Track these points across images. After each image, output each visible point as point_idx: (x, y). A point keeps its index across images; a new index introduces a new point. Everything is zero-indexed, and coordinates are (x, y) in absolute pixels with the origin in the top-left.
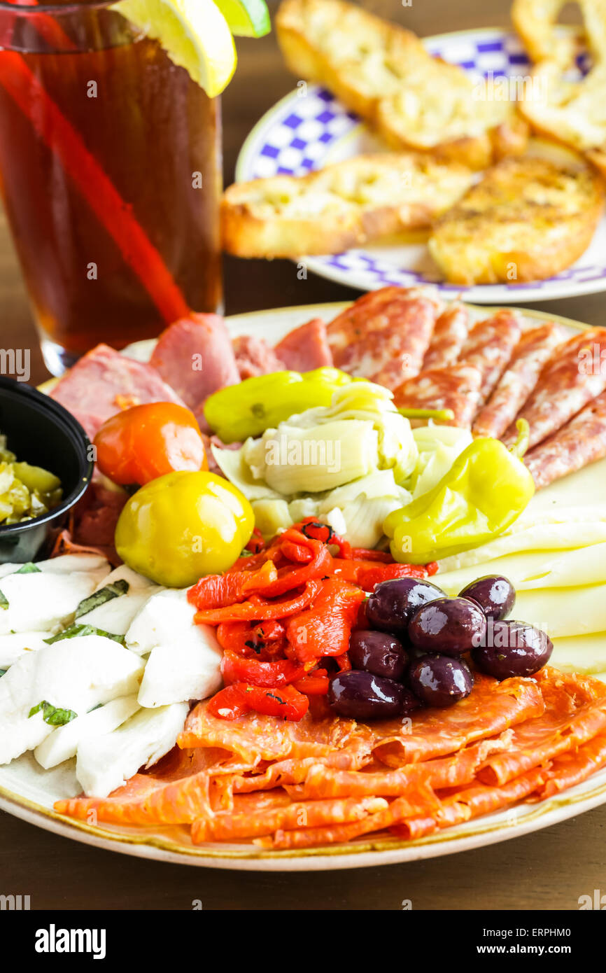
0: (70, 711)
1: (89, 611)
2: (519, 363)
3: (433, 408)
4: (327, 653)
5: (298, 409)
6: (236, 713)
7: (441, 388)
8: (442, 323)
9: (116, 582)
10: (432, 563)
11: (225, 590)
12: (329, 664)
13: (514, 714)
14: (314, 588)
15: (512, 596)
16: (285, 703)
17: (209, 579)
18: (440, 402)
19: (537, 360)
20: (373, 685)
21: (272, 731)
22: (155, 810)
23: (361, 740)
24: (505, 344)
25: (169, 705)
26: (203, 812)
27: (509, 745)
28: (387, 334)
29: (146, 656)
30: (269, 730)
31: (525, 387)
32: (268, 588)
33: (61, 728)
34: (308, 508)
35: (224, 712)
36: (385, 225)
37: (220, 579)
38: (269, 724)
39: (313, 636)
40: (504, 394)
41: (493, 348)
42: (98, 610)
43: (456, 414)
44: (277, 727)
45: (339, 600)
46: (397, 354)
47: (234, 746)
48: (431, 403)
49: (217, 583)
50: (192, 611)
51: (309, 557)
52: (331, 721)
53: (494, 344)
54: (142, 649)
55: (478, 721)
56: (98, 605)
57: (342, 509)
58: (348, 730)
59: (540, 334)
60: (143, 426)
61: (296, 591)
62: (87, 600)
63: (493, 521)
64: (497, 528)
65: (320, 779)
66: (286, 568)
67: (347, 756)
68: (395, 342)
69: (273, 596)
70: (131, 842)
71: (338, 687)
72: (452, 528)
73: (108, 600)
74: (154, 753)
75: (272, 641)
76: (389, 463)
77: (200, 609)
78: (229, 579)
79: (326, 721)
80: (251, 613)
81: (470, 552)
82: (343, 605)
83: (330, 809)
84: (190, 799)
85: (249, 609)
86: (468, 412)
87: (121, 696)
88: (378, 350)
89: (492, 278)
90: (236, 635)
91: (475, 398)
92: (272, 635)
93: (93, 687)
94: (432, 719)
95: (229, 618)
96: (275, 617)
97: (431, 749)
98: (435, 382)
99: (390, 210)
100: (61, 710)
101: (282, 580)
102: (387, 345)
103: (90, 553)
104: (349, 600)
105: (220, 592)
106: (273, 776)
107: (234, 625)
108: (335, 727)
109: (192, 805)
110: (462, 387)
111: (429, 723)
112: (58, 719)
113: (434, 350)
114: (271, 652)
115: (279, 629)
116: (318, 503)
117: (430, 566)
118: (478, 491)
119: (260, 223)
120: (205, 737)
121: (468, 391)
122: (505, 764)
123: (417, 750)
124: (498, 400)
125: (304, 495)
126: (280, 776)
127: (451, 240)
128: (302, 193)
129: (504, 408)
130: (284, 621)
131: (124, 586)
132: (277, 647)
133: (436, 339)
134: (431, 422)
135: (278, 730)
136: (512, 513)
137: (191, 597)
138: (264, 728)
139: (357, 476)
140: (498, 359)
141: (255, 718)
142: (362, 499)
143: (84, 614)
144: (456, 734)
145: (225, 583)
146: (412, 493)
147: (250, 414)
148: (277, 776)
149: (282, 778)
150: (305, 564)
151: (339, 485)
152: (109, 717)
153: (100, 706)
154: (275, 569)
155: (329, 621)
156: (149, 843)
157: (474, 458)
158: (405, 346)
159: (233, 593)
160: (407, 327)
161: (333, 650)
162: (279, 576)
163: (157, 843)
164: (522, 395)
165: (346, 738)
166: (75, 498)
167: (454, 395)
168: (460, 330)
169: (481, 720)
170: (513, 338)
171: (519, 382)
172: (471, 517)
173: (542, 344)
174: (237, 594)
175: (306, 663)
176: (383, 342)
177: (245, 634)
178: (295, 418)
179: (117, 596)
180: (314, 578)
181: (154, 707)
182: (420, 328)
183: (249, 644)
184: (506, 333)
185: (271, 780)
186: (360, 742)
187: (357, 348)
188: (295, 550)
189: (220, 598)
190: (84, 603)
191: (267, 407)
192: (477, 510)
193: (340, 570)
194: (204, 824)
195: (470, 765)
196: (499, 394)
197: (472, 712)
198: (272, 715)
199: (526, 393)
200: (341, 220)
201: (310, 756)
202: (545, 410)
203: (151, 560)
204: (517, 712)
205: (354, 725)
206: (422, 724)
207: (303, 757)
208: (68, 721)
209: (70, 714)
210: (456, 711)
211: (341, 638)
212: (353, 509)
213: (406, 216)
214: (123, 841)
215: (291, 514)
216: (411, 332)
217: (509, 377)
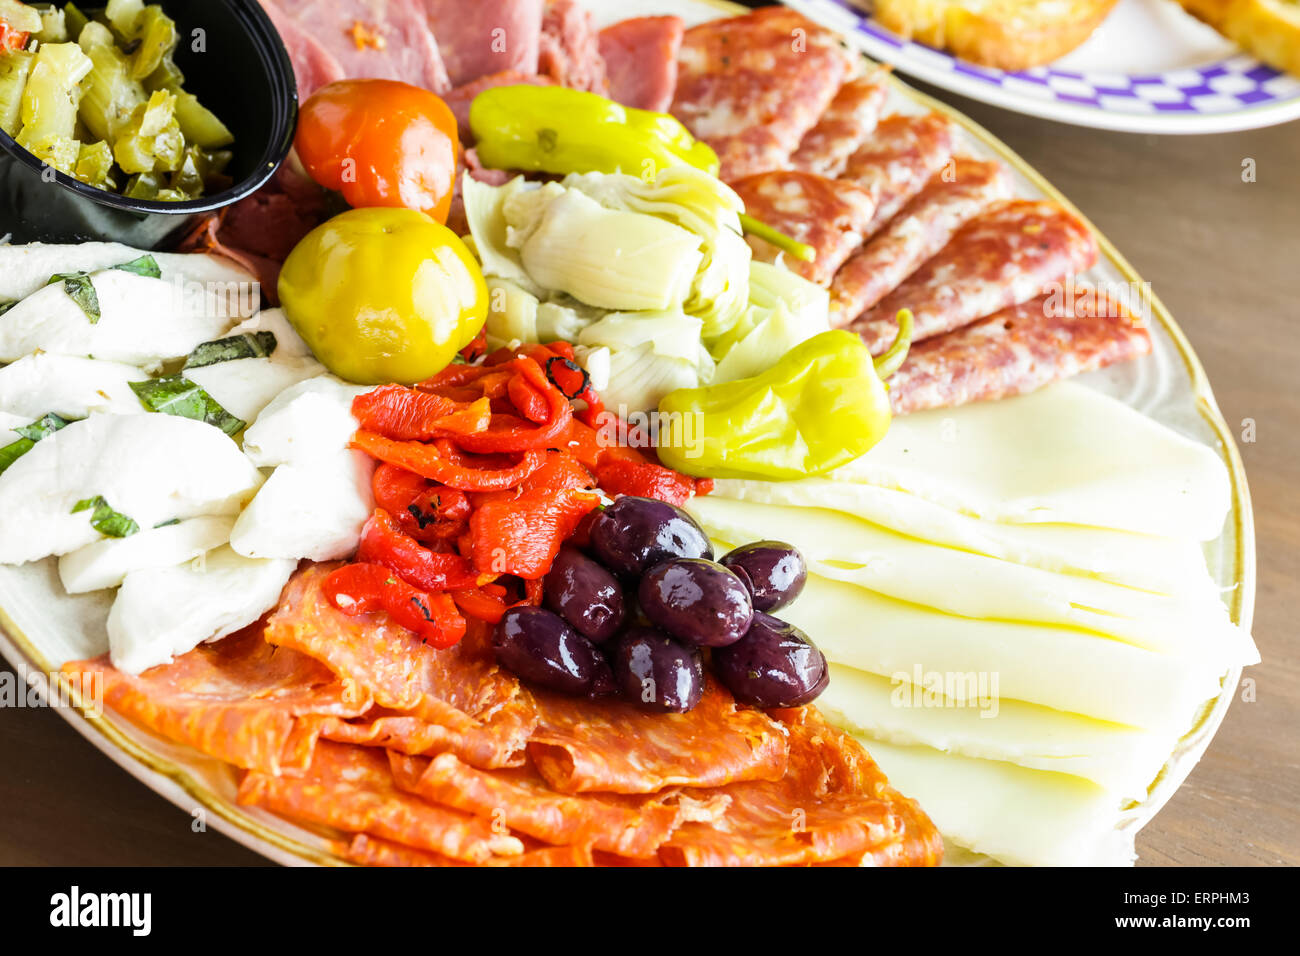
0: (132, 520)
1: (207, 364)
2: (932, 208)
3: (791, 233)
4: (516, 572)
5: (603, 163)
6: (359, 607)
7: (812, 208)
8: (849, 95)
9: (260, 333)
10: (706, 479)
11: (409, 415)
12: (513, 585)
13: (740, 769)
14: (533, 463)
15: (800, 582)
16: (432, 620)
17: (392, 391)
18: (803, 228)
19: (958, 215)
20: (563, 639)
21: (399, 654)
22: (201, 733)
23: (517, 719)
24: (923, 166)
25: (271, 559)
26: (266, 762)
27: (717, 819)
28: (766, 83)
29: (266, 471)
30: (396, 652)
31: (927, 248)
32: (470, 437)
33: (110, 541)
34: (565, 322)
35: (343, 600)
37: (408, 396)
38: (399, 641)
39: (507, 540)
40: (895, 248)
41: (904, 165)
42: (221, 366)
43: (818, 255)
44: (409, 649)
45: (561, 498)
46: (768, 120)
47: (341, 669)
48: (790, 224)
49: (401, 401)
50: (350, 426)
51: (543, 418)
52: (485, 669)
53: (908, 160)
54: (264, 460)
55: (688, 759)
56: (224, 359)
57: (612, 352)
58: (505, 694)
59: (976, 171)
60: (382, 120)
61: (507, 460)
62: (211, 344)
63: (815, 457)
64: (816, 468)
65: (444, 779)
66: (505, 417)
67: (492, 745)
68: (773, 99)
69: (474, 454)
70: (151, 766)
71: (512, 628)
72: (755, 448)
73: (241, 357)
75: (446, 519)
76: (701, 302)
77: (363, 429)
78: (420, 402)
79: (478, 665)
80: (433, 468)
81: (766, 484)
82: (565, 508)
83: (444, 832)
84: (255, 743)
85: (432, 460)
86: (836, 257)
87: (209, 515)
88: (744, 101)
90: (397, 490)
91: (854, 239)
92: (449, 512)
93: (176, 495)
94: (626, 724)
95: (398, 462)
96: (464, 488)
97: (610, 782)
98: (806, 195)
100: (120, 515)
101: (493, 435)
102: (760, 100)
103: (237, 263)
104: (574, 504)
105: (400, 413)
106: (380, 733)
107: (401, 474)
108: (488, 683)
109: (255, 750)
110: (842, 220)
111: (618, 727)
112: (112, 528)
113: (827, 130)
114: (439, 534)
115: (463, 505)
116: (582, 322)
117: (703, 483)
118: (811, 409)
120: (307, 642)
121: (847, 228)
122: (705, 856)
123: (592, 778)
124: (884, 255)
125: (565, 298)
126: (389, 737)
129: (887, 270)
130: (474, 497)
131: (267, 343)
132: (451, 530)
133: (831, 116)
134: (779, 259)
135: (409, 656)
136: (845, 454)
137: (359, 404)
138: (391, 645)
139: (651, 307)
140: (906, 184)
141: (383, 622)
142: (647, 349)
143: (199, 366)
144: (650, 765)
145: (412, 405)
146: (717, 363)
147: (534, 137)
148: (385, 736)
149: (391, 742)
150: (537, 425)
151: (622, 308)
152: (179, 543)
153: (176, 521)
154: (489, 414)
155: (536, 524)
156: (175, 777)
157: (823, 360)
158: (783, 112)
159: (418, 423)
160: (797, 85)
161: (526, 570)
162: (492, 426)
163: (187, 781)
164: (918, 258)
165: (498, 708)
166: (247, 190)
167: (826, 226)
168: (866, 117)
169: (693, 761)
170: (938, 161)
171: (922, 236)
172: (787, 439)
173: (974, 191)
174: (424, 429)
175: (483, 574)
176: (755, 93)
177: (413, 492)
178: (595, 176)
179: (254, 356)
180: (537, 449)
181: (249, 557)
182: (814, 94)
183: (415, 509)
184: (930, 150)
185: (375, 739)
186: (514, 726)
187: (717, 82)
188: (527, 398)
189: (398, 423)
190: (205, 348)
191: (560, 140)
192: (798, 434)
194: (262, 784)
195: (656, 836)
196: (888, 246)
197: (684, 740)
198: (408, 628)
199: (925, 256)
201: (440, 724)
202: (943, 298)
203: (321, 329)
204: (746, 767)
205: (516, 691)
206: (608, 726)
207: (428, 722)
208: (124, 536)
209: (129, 525)
210: (662, 725)
211: (544, 556)
212: (628, 358)
214: (141, 760)
215: (538, 321)
216: (800, 95)
217: (911, 226)
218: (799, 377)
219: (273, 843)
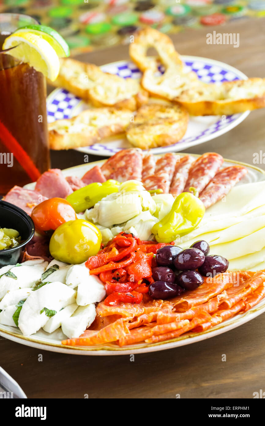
0: (54, 311)
1: (46, 277)
2: (180, 170)
3: (153, 189)
4: (146, 276)
5: (104, 196)
6: (116, 303)
7: (155, 182)
8: (145, 161)
9: (53, 266)
10: (172, 242)
11: (99, 261)
12: (146, 281)
13: (223, 286)
14: (134, 255)
15: (208, 247)
16: (134, 297)
17: (92, 258)
18: (156, 187)
19: (187, 168)
20: (166, 284)
21: (131, 308)
22: (102, 337)
24: (172, 165)
25: (90, 304)
26: (122, 334)
27: (226, 296)
28: (126, 167)
29: (76, 289)
30: (130, 308)
31: (185, 178)
32: (116, 257)
33: (53, 317)
34: (119, 230)
35: (111, 303)
36: (106, 133)
37: (96, 257)
38: (129, 306)
39: (139, 271)
40: (178, 181)
41: (167, 167)
42: (49, 276)
43: (163, 190)
44: (132, 306)
45: (145, 257)
46: (132, 174)
47: (122, 312)
48: (152, 188)
49: (95, 258)
50: (87, 270)
51: (130, 243)
52: (152, 301)
53: (168, 165)
54: (74, 286)
55: (210, 291)
56: (49, 275)
57: (134, 227)
58: (160, 303)
59: (184, 160)
60: (52, 206)
61: (128, 257)
62: (44, 273)
63: (193, 222)
64: (195, 225)
65: (162, 317)
66: (121, 249)
67: (166, 310)
68: (130, 170)
69: (118, 260)
70: (96, 350)
71: (152, 289)
72: (179, 226)
73: (53, 272)
74: (89, 322)
75: (123, 276)
76: (146, 209)
77: (90, 270)
78: (100, 256)
79: (150, 302)
80: (113, 267)
81: (186, 236)
82: (147, 258)
83: (170, 325)
84: (116, 330)
85: (112, 265)
86: (167, 188)
87: (69, 305)
88: (124, 174)
89: (155, 145)
90: (108, 276)
91: (168, 183)
92: (122, 273)
93: (60, 301)
94: (191, 294)
95: (104, 270)
96: (122, 267)
97: (197, 302)
98: (152, 181)
99: (107, 127)
100: (51, 310)
101: (121, 254)
102: (127, 172)
104: (149, 257)
105: (97, 261)
106: (140, 320)
107: (106, 272)
108: (155, 303)
109: (117, 332)
110: (163, 181)
111: (190, 296)
112: (51, 314)
113: (145, 170)
114: (123, 280)
115: (124, 271)
116: (122, 228)
117: (172, 243)
118: (186, 212)
119: (62, 136)
120: (111, 311)
121: (165, 182)
122: (230, 300)
123: (193, 303)
124: (177, 184)
125: (114, 226)
126: (143, 320)
127: (135, 134)
128: (72, 124)
129: (180, 186)
130: (125, 268)
131: (57, 267)
132: (125, 278)
133: (144, 167)
134: (155, 194)
135: (134, 307)
136: (199, 219)
137: (87, 265)
138: (128, 307)
139: (135, 215)
140: (171, 171)
141: (123, 304)
142: (141, 222)
143: (45, 278)
144: (203, 297)
145: (99, 258)
146: (158, 218)
147: (84, 201)
148: (141, 320)
150: (128, 246)
151: (129, 219)
152: (67, 312)
153: (63, 309)
154: (117, 250)
155: (143, 265)
156: (103, 349)
157: (182, 200)
158: (134, 171)
159: (103, 261)
160: (133, 164)
161: (148, 275)
162: (119, 252)
163: (106, 349)
164: (184, 181)
165: (161, 306)
166: (32, 236)
167: (160, 184)
168: (152, 162)
169: (212, 290)
170: (174, 162)
171: (182, 176)
172: (184, 222)
173: (187, 162)
174: (105, 261)
175: (139, 281)
176: (125, 171)
177: (111, 275)
178: (104, 199)
179: (55, 270)
180: (133, 251)
181: (85, 305)
182: (138, 164)
183: (114, 278)
184: (171, 161)
185: (140, 323)
186: (168, 305)
187: (114, 174)
188: (123, 242)
189: (98, 264)
190: (44, 275)
191: (91, 197)
192: (186, 219)
193: (139, 249)
194: (124, 338)
195: (216, 303)
196: (176, 182)
197: (206, 289)
198: (129, 302)
199: (186, 181)
200: (91, 132)
201: (152, 312)
202: (196, 185)
203: (68, 254)
205: (162, 301)
206: (187, 297)
207: (149, 313)
208: (55, 314)
209: (54, 312)
210: (199, 290)
211: (149, 270)
212: (138, 226)
213: (113, 129)
214: (93, 350)
215: (113, 233)
216: (135, 165)
217: (178, 175)
218: (179, 206)
219: (134, 349)
